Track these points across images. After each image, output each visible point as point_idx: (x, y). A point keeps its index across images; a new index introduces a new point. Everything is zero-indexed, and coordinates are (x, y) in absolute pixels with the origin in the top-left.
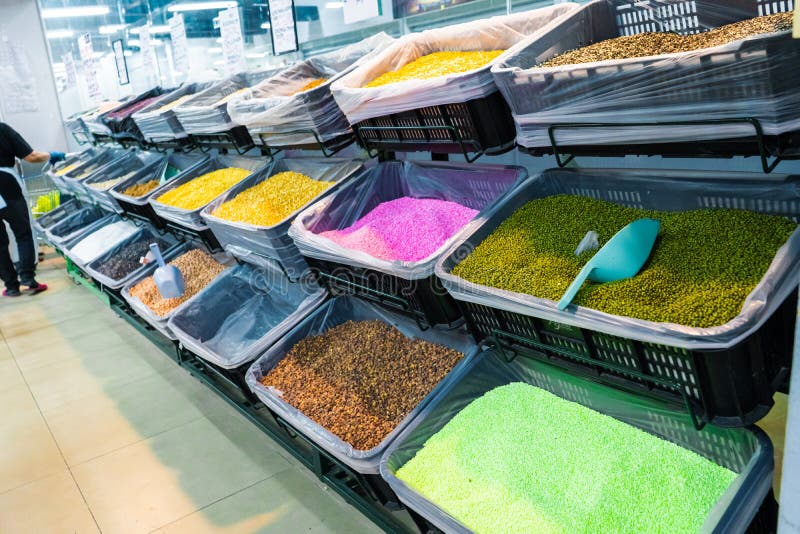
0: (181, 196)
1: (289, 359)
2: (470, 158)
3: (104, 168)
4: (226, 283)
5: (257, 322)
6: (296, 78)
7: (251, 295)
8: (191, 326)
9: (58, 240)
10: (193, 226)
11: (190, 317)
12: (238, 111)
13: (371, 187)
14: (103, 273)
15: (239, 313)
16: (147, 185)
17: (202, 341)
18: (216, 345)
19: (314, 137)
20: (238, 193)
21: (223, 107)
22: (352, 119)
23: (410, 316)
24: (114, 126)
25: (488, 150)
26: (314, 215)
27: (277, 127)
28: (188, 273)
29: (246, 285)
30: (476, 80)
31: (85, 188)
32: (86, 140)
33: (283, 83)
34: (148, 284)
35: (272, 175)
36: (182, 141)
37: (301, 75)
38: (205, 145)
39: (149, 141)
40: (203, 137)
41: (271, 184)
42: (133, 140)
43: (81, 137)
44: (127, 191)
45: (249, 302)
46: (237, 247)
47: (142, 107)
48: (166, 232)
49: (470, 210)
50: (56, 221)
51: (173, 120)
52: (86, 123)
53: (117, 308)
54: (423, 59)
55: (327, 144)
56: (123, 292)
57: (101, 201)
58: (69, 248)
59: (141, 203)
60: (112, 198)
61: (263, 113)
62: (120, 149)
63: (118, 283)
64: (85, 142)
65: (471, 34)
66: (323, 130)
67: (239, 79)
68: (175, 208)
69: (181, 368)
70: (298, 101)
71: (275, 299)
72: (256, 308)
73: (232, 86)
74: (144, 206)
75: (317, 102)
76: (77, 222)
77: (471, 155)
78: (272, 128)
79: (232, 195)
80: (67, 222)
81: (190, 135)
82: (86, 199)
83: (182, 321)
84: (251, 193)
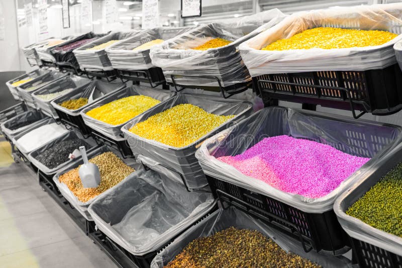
0: (105, 113)
1: (185, 254)
2: (357, 115)
3: (47, 84)
4: (134, 182)
5: (153, 214)
6: (200, 36)
7: (150, 193)
8: (104, 212)
9: (9, 132)
10: (114, 138)
11: (105, 206)
12: (159, 57)
13: (259, 125)
14: (40, 161)
15: (140, 206)
16: (78, 101)
17: (111, 225)
18: (121, 228)
19: (217, 83)
20: (150, 116)
21: (147, 52)
22: (253, 73)
23: (298, 238)
24: (58, 57)
25: (376, 111)
26: (215, 143)
27: (187, 72)
28: (103, 169)
29: (147, 185)
30: (378, 54)
31: (33, 98)
32: (36, 63)
33: (191, 39)
34: (73, 175)
35: (175, 105)
36: (108, 73)
37: (204, 34)
38: (125, 77)
39: (83, 70)
40: (124, 71)
41: (174, 112)
42: (70, 67)
43: (33, 61)
44: (63, 104)
45: (148, 197)
46: (147, 158)
47: (79, 45)
48: (88, 137)
49: (342, 154)
50: (9, 117)
51: (104, 57)
52: (38, 52)
53: (44, 185)
54: (309, 32)
55: (227, 88)
56: (54, 179)
57: (43, 108)
58: (17, 139)
59: (74, 115)
60: (52, 108)
61: (179, 60)
62: (58, 72)
63: (51, 170)
64: (35, 65)
65: (354, 16)
66: (225, 78)
67: (154, 33)
68: (100, 121)
69: (87, 237)
70: (209, 55)
71: (169, 199)
72: (152, 204)
73: (148, 37)
74: (76, 117)
75: (225, 57)
76: (23, 119)
77: (358, 113)
78: (183, 72)
79: (145, 118)
80: (16, 120)
81: (116, 70)
82: (32, 105)
83: (99, 208)
84: (159, 117)
